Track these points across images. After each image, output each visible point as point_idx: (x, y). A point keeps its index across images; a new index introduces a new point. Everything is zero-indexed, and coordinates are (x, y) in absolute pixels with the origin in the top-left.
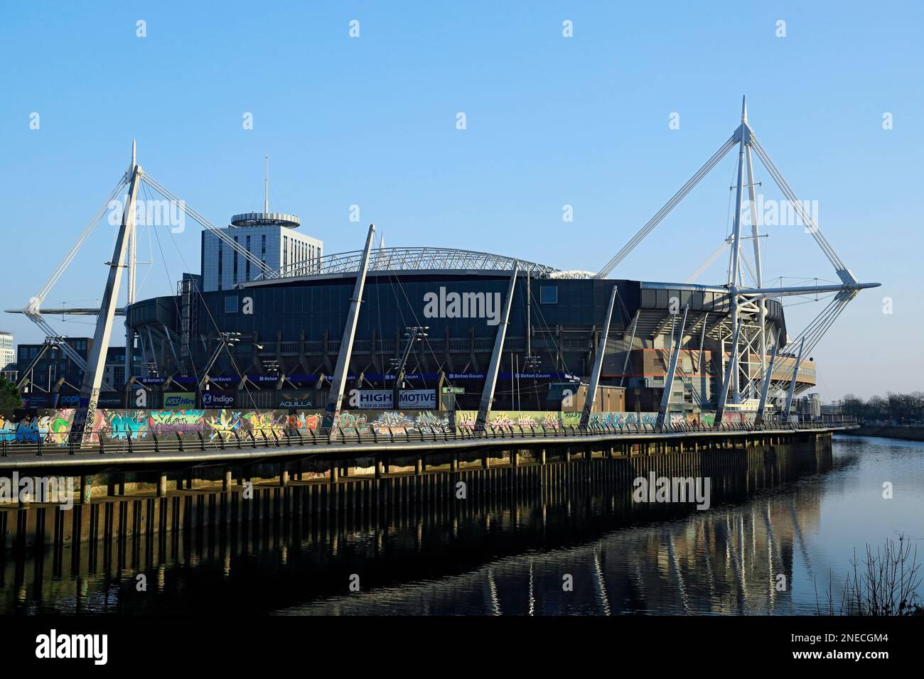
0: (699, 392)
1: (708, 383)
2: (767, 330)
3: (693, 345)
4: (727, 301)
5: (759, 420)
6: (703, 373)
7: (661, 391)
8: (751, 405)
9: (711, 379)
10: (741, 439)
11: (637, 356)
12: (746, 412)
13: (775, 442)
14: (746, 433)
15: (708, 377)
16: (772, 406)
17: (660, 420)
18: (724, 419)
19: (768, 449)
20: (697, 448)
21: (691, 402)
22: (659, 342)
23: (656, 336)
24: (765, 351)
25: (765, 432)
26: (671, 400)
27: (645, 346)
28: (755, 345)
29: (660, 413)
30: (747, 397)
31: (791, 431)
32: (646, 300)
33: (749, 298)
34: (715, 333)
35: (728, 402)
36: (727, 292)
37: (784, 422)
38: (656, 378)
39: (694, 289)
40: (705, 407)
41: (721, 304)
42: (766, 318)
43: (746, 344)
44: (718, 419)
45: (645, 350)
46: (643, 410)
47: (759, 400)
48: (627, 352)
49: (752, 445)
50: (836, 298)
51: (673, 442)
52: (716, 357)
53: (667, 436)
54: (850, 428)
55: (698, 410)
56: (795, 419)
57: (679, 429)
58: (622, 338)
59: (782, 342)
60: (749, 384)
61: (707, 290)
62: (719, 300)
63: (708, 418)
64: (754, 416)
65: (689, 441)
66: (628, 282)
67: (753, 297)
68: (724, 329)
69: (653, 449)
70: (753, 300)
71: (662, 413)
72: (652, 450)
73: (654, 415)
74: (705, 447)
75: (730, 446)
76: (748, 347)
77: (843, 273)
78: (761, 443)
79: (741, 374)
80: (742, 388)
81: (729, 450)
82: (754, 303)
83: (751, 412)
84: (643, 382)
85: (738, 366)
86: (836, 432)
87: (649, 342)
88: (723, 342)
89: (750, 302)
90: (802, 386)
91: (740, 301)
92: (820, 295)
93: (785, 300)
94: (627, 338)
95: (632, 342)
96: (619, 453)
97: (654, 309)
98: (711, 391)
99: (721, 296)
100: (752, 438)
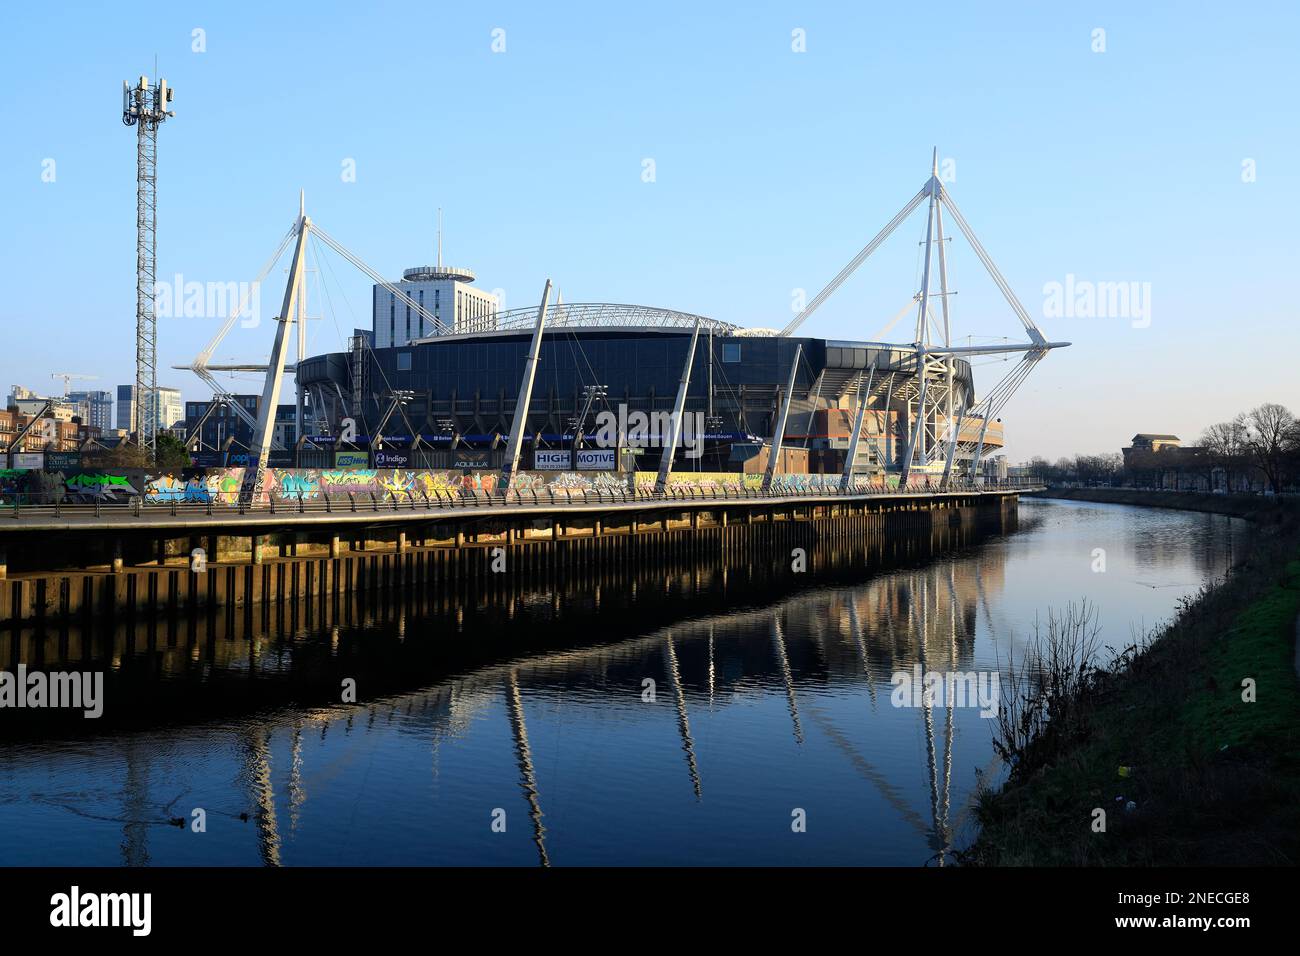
0: (885, 454)
1: (894, 444)
2: (954, 390)
3: (880, 404)
4: (914, 361)
5: (943, 483)
6: (888, 434)
7: (845, 452)
8: (938, 466)
9: (897, 440)
10: (926, 501)
11: (821, 417)
12: (931, 474)
13: (960, 505)
14: (931, 495)
15: (893, 439)
16: (958, 468)
17: (844, 482)
18: (910, 481)
19: (952, 512)
20: (881, 511)
21: (876, 463)
22: (844, 402)
23: (841, 396)
24: (952, 411)
25: (951, 494)
26: (855, 461)
27: (830, 407)
28: (942, 406)
29: (844, 475)
30: (933, 459)
31: (976, 493)
32: (832, 359)
33: (936, 357)
34: (902, 394)
35: (914, 464)
36: (915, 351)
37: (970, 484)
38: (840, 439)
39: (880, 348)
40: (890, 469)
41: (907, 363)
42: (954, 378)
43: (934, 405)
44: (903, 481)
45: (830, 410)
46: (827, 471)
47: (945, 462)
48: (810, 413)
49: (938, 507)
50: (1025, 358)
51: (857, 505)
52: (902, 417)
53: (850, 498)
54: (1037, 490)
55: (883, 472)
56: (981, 481)
57: (863, 491)
58: (806, 398)
59: (970, 403)
60: (935, 446)
61: (894, 349)
62: (906, 360)
63: (894, 479)
64: (940, 478)
65: (873, 504)
66: (813, 340)
67: (941, 356)
68: (911, 389)
69: (837, 512)
70: (941, 359)
71: (846, 475)
72: (835, 512)
73: (838, 477)
74: (889, 510)
75: (914, 508)
76: (935, 408)
77: (1033, 332)
78: (946, 505)
79: (927, 436)
80: (928, 450)
81: (914, 511)
82: (941, 362)
83: (937, 474)
84: (827, 443)
85: (925, 427)
86: (1022, 494)
87: (833, 403)
88: (910, 402)
89: (938, 361)
90: (988, 447)
91: (928, 361)
92: (1010, 355)
93: (974, 361)
94: (812, 398)
95: (817, 402)
96: (802, 516)
97: (840, 368)
98: (897, 452)
99: (908, 355)
100: (937, 500)
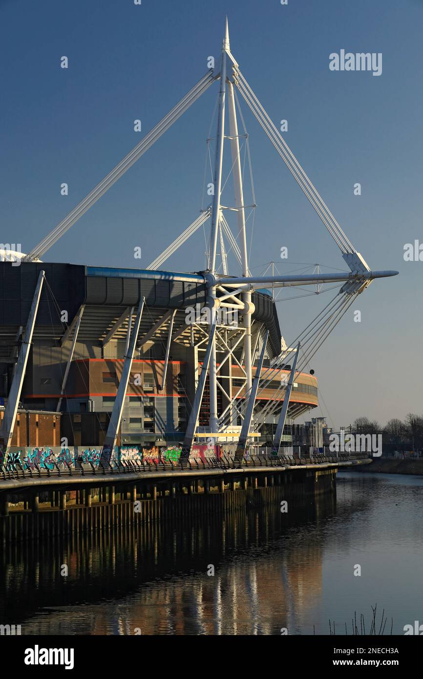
0: (165, 418)
1: (176, 405)
2: (254, 333)
3: (156, 353)
4: (202, 294)
5: (239, 455)
6: (169, 391)
7: (108, 416)
8: (231, 434)
9: (180, 400)
10: (216, 480)
11: (80, 368)
12: (225, 443)
13: (261, 483)
14: (221, 472)
15: (176, 397)
16: (259, 435)
17: (105, 456)
18: (194, 455)
19: (252, 493)
20: (156, 493)
21: (153, 430)
22: (110, 350)
23: (107, 341)
24: (251, 362)
25: (246, 470)
26: (120, 427)
27: (92, 355)
28: (238, 354)
29: (105, 447)
30: (228, 424)
31: (280, 468)
32: (92, 290)
33: (231, 290)
34: (186, 338)
35: (200, 430)
36: (202, 281)
37: (275, 457)
38: (106, 399)
39: (158, 277)
40: (171, 438)
41: (193, 297)
42: (253, 316)
43: (227, 352)
44: (185, 454)
45: (91, 360)
46: (83, 444)
47: (241, 427)
48: (66, 364)
49: (231, 487)
50: (342, 291)
51: (123, 487)
52: (188, 368)
53: (112, 479)
54: (359, 462)
55: (161, 442)
56: (289, 452)
57: (130, 468)
58: (59, 343)
59: (275, 350)
60: (230, 406)
61: (176, 278)
62: (191, 293)
63: (173, 453)
64: (234, 449)
65: (145, 486)
66: (68, 266)
67: (236, 289)
68: (198, 332)
69: (96, 497)
70: (236, 293)
71: (108, 447)
72: (94, 498)
73: (98, 450)
74: (167, 492)
75: (201, 489)
76: (229, 355)
77: (351, 258)
78: (242, 485)
79: (220, 393)
80: (220, 411)
81: (200, 495)
82: (237, 296)
83: (232, 443)
84: (85, 405)
85: (216, 382)
86: (341, 468)
87: (97, 350)
88: (196, 349)
89: (232, 296)
90: (298, 408)
91: (220, 294)
92: (321, 287)
93: (277, 294)
94: (66, 344)
95: (74, 349)
96: (48, 504)
97: (103, 304)
98: (180, 416)
99: (194, 286)
100: (229, 478)
